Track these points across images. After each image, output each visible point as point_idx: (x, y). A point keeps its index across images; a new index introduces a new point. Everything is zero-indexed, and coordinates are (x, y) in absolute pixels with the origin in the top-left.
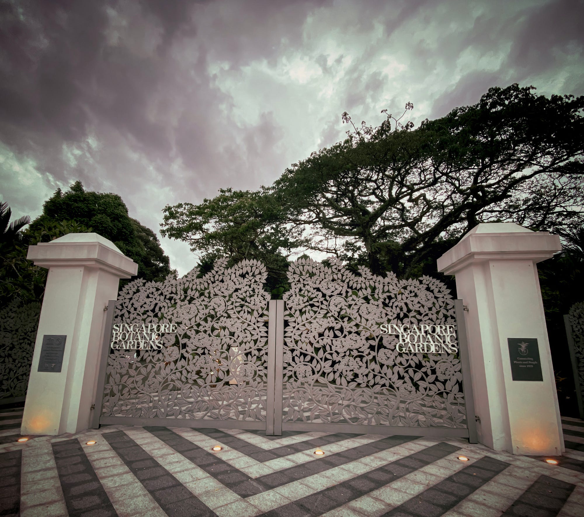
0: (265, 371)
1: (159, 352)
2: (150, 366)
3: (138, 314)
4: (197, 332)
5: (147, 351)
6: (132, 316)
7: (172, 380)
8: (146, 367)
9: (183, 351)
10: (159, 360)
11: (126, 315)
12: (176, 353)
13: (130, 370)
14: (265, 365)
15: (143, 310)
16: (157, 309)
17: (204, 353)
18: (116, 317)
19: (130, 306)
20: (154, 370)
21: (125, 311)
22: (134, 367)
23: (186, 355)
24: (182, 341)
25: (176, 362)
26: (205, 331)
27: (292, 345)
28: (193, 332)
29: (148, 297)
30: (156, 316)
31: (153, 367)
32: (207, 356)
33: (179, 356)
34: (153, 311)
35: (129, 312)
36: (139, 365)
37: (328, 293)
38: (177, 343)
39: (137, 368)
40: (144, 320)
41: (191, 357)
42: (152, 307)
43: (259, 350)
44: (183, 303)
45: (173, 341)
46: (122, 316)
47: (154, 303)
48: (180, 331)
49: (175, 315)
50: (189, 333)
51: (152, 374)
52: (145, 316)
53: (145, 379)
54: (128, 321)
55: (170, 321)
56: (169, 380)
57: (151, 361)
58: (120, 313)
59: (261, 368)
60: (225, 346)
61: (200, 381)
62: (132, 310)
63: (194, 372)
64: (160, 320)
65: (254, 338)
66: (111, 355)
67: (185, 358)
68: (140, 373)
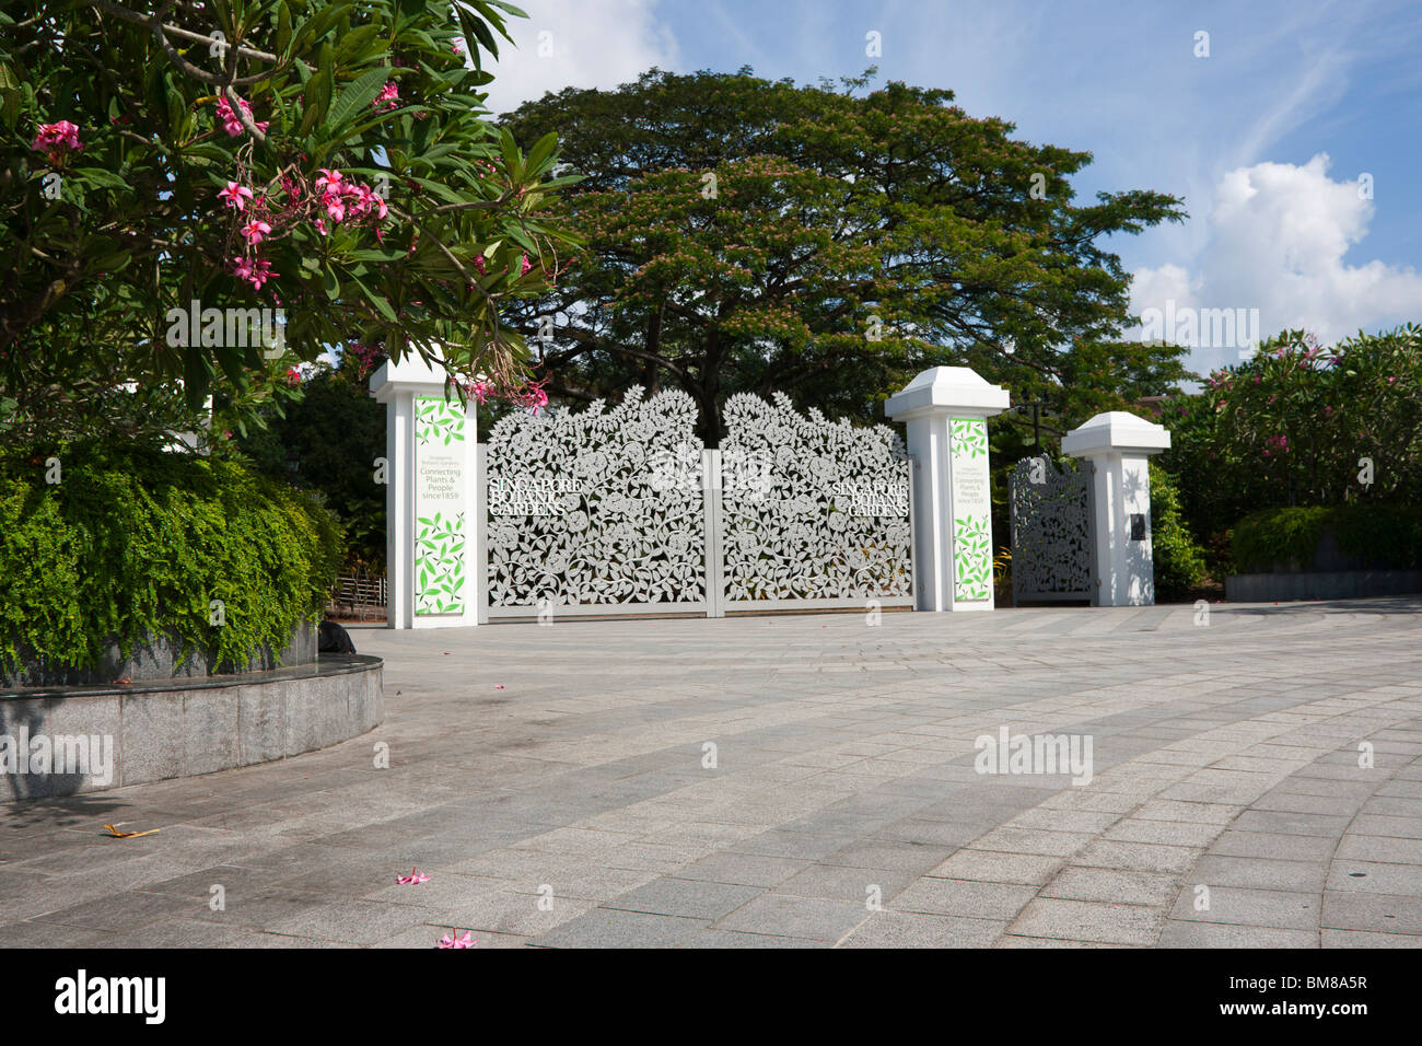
0: (702, 542)
1: (560, 518)
2: (549, 537)
3: (523, 465)
4: (610, 491)
5: (542, 517)
6: (514, 468)
7: (583, 557)
8: (544, 539)
9: (594, 517)
10: (561, 530)
11: (505, 464)
12: (583, 520)
13: (521, 544)
14: (701, 534)
15: (529, 460)
16: (549, 458)
17: (621, 521)
18: (491, 468)
19: (508, 453)
20: (556, 543)
21: (502, 460)
22: (527, 539)
23: (597, 522)
24: (591, 504)
25: (584, 532)
26: (620, 491)
27: (732, 509)
28: (605, 492)
29: (534, 440)
30: (549, 467)
31: (554, 540)
32: (625, 524)
33: (588, 524)
34: (544, 460)
35: (509, 462)
36: (533, 536)
37: (775, 443)
38: (583, 507)
39: (531, 541)
40: (533, 474)
41: (604, 525)
42: (542, 455)
43: (692, 516)
44: (585, 450)
45: (578, 503)
46: (499, 467)
47: (544, 448)
48: (586, 489)
49: (577, 467)
50: (598, 493)
51: (554, 548)
52: (533, 468)
53: (544, 556)
54: (509, 474)
55: (571, 474)
56: (579, 556)
57: (550, 532)
58: (496, 464)
59: (696, 538)
60: (649, 512)
61: (619, 556)
62: (513, 459)
63: (611, 546)
64: (555, 473)
65: (686, 500)
66: (491, 524)
67: (596, 527)
68: (536, 548)
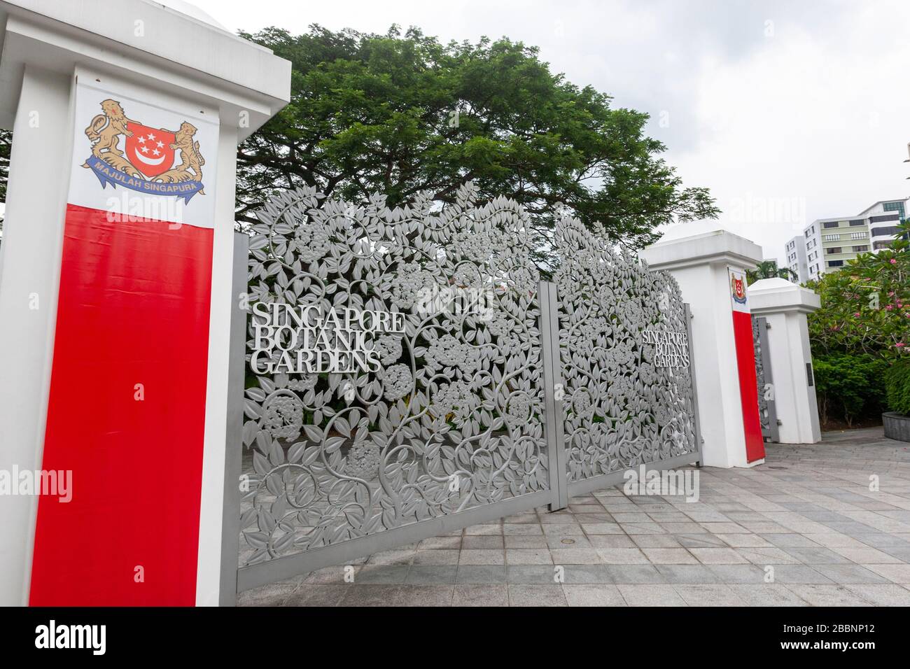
0: (542, 405)
1: (372, 377)
2: (355, 413)
3: (314, 282)
4: (441, 332)
5: (344, 377)
6: (299, 286)
7: (406, 441)
8: (346, 416)
9: (420, 374)
10: (373, 397)
11: (282, 277)
12: (403, 379)
13: (307, 428)
14: (541, 394)
15: (322, 272)
16: (357, 273)
17: (455, 379)
18: (255, 281)
19: (290, 256)
20: (365, 421)
21: (276, 269)
22: (318, 418)
23: (424, 382)
24: (417, 352)
25: (406, 399)
26: (453, 332)
27: (567, 359)
28: (434, 332)
29: (334, 240)
30: (356, 289)
31: (363, 415)
32: (460, 382)
33: (412, 385)
34: (349, 276)
35: (290, 274)
36: (329, 412)
37: (599, 281)
38: (405, 358)
39: (326, 419)
40: (330, 298)
41: (434, 386)
42: (345, 268)
43: (532, 369)
44: (409, 267)
45: (398, 352)
46: (271, 281)
47: (349, 256)
48: (409, 329)
49: (397, 291)
50: (426, 335)
51: (363, 432)
52: (332, 289)
53: (345, 449)
54: (289, 294)
55: (388, 303)
56: (400, 440)
57: (356, 403)
58: (265, 274)
59: (537, 401)
60: (487, 364)
61: (454, 436)
62: (297, 267)
63: (443, 419)
64: (365, 299)
65: (526, 346)
66: (252, 392)
67: (423, 390)
68: (334, 432)
